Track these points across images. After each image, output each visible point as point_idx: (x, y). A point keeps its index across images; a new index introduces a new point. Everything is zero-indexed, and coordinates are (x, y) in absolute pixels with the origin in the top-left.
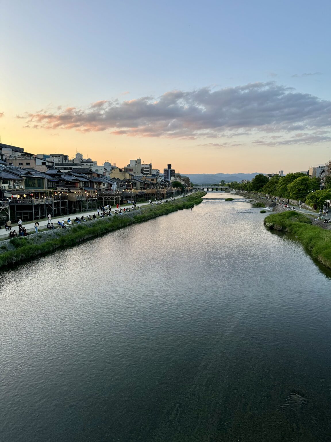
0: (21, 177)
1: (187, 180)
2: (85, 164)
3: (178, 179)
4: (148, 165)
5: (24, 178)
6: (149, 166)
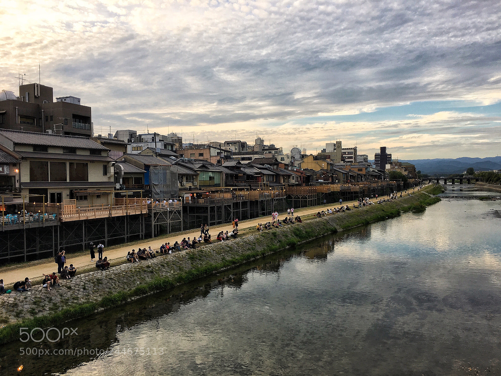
0: (195, 171)
1: (411, 168)
3: (396, 167)
4: (351, 149)
5: (198, 172)
6: (353, 151)
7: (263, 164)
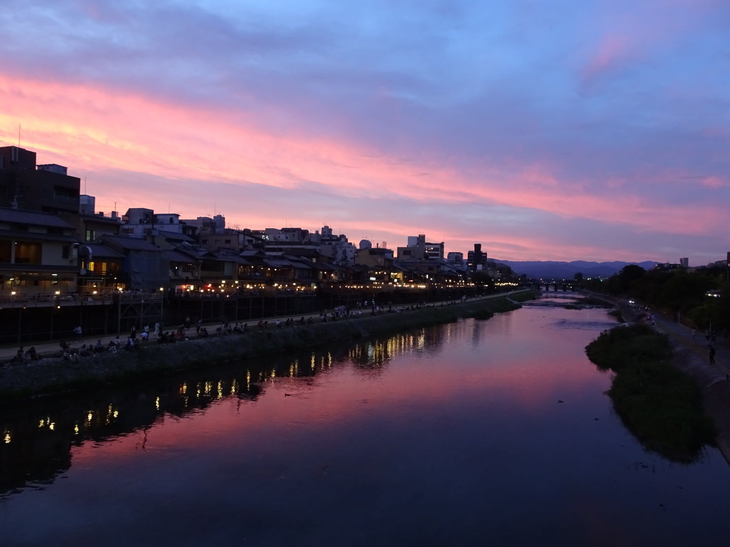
0: (197, 260)
1: (507, 270)
2: (327, 243)
3: (489, 268)
4: (438, 244)
5: (201, 261)
6: (439, 246)
7: (299, 256)
